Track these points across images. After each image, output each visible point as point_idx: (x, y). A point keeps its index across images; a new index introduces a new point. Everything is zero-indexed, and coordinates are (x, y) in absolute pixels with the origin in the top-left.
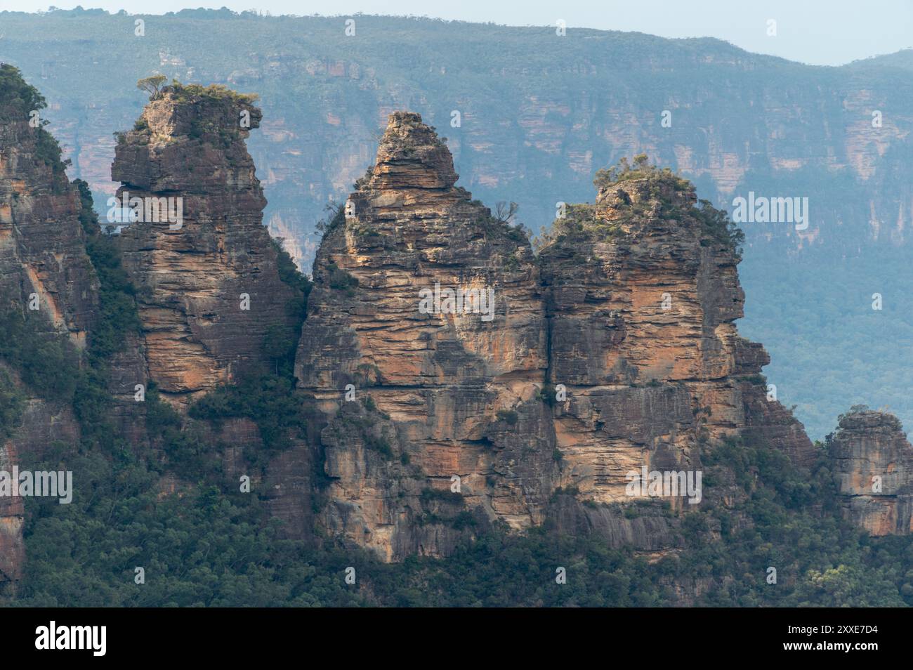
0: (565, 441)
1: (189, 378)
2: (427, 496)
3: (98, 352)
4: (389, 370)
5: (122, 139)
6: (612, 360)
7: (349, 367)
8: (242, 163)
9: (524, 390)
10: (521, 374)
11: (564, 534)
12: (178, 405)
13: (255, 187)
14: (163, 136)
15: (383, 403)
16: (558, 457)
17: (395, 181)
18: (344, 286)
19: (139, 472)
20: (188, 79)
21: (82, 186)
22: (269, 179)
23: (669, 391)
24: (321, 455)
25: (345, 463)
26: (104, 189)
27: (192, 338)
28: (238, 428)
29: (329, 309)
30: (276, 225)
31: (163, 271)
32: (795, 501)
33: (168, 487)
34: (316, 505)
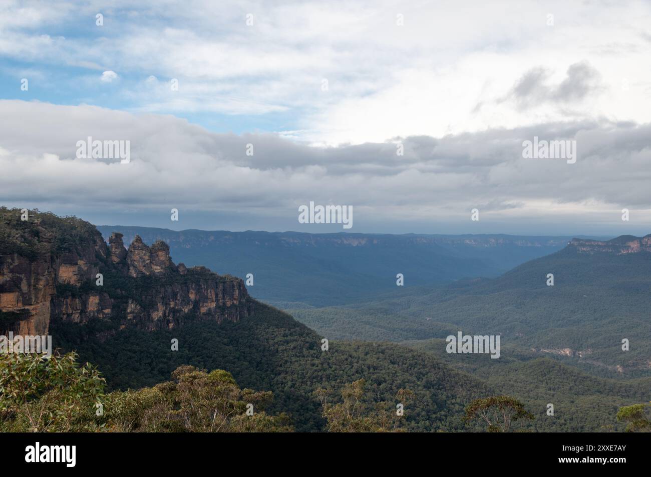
0: (152, 266)
1: (116, 260)
2: (139, 271)
3: (107, 258)
4: (135, 259)
5: (110, 238)
6: (157, 258)
7: (132, 259)
8: (121, 240)
9: (148, 261)
10: (148, 260)
11: (152, 275)
12: (115, 263)
13: (123, 242)
14: (114, 237)
15: (135, 262)
16: (152, 268)
17: (136, 242)
18: (131, 251)
19: (111, 269)
20: (117, 232)
21: (106, 242)
22: (124, 241)
23: (163, 261)
24: (129, 267)
25: (131, 268)
26: (108, 242)
27: (116, 256)
28: (121, 265)
29: (129, 254)
30: (124, 246)
31: (113, 250)
32: (174, 271)
33: (114, 270)
34: (128, 272)
